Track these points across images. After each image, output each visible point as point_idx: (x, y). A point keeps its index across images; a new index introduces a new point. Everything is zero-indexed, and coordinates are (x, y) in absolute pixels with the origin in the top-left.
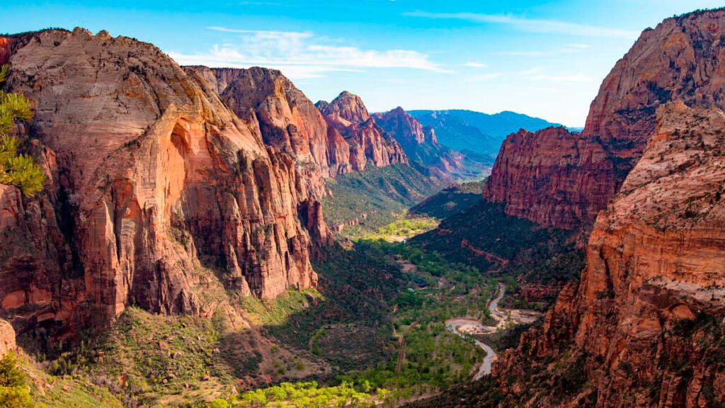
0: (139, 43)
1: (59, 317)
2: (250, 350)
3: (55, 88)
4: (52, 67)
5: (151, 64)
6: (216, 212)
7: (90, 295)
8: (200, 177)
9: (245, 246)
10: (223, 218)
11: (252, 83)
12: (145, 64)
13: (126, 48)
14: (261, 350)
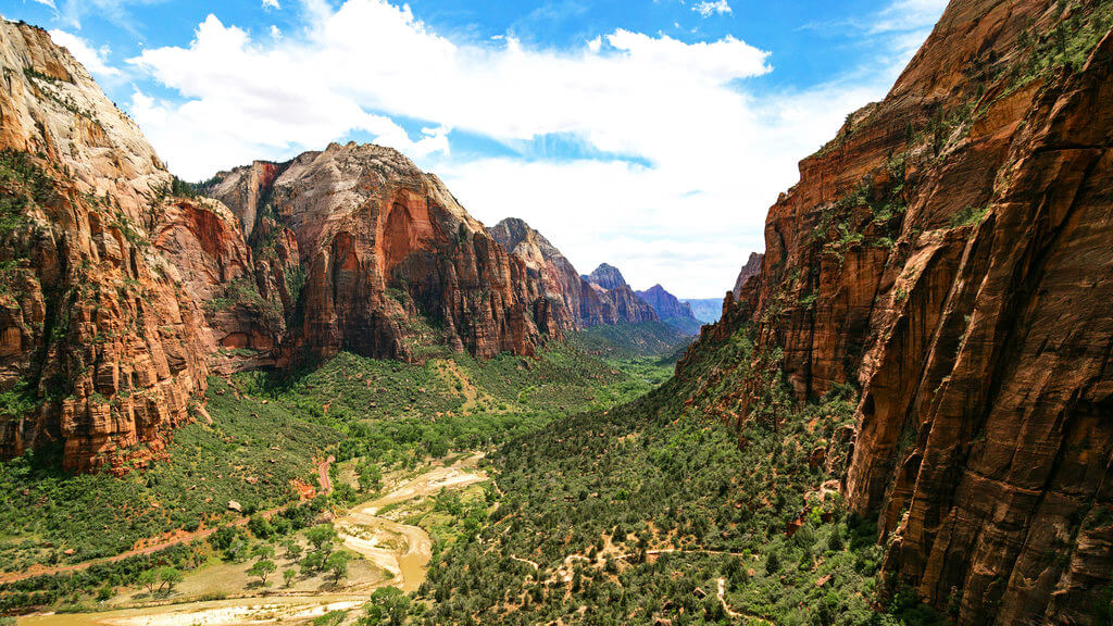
0: (381, 148)
1: (279, 364)
2: (456, 392)
3: (307, 193)
4: (305, 177)
5: (390, 162)
6: (436, 276)
7: (307, 340)
8: (422, 246)
9: (462, 309)
10: (441, 284)
11: (508, 232)
12: (385, 163)
13: (369, 152)
14: (466, 394)
